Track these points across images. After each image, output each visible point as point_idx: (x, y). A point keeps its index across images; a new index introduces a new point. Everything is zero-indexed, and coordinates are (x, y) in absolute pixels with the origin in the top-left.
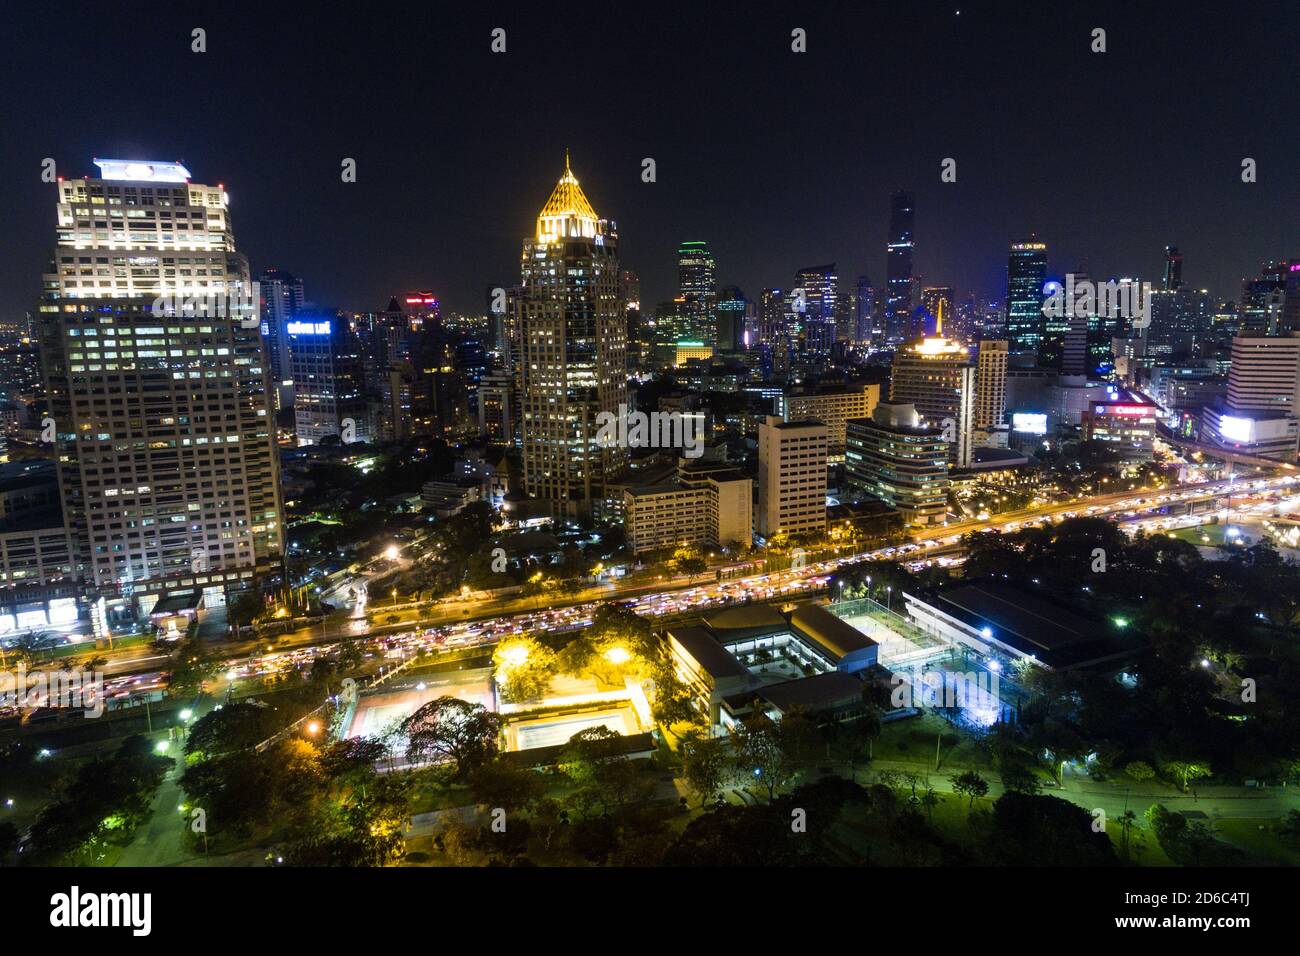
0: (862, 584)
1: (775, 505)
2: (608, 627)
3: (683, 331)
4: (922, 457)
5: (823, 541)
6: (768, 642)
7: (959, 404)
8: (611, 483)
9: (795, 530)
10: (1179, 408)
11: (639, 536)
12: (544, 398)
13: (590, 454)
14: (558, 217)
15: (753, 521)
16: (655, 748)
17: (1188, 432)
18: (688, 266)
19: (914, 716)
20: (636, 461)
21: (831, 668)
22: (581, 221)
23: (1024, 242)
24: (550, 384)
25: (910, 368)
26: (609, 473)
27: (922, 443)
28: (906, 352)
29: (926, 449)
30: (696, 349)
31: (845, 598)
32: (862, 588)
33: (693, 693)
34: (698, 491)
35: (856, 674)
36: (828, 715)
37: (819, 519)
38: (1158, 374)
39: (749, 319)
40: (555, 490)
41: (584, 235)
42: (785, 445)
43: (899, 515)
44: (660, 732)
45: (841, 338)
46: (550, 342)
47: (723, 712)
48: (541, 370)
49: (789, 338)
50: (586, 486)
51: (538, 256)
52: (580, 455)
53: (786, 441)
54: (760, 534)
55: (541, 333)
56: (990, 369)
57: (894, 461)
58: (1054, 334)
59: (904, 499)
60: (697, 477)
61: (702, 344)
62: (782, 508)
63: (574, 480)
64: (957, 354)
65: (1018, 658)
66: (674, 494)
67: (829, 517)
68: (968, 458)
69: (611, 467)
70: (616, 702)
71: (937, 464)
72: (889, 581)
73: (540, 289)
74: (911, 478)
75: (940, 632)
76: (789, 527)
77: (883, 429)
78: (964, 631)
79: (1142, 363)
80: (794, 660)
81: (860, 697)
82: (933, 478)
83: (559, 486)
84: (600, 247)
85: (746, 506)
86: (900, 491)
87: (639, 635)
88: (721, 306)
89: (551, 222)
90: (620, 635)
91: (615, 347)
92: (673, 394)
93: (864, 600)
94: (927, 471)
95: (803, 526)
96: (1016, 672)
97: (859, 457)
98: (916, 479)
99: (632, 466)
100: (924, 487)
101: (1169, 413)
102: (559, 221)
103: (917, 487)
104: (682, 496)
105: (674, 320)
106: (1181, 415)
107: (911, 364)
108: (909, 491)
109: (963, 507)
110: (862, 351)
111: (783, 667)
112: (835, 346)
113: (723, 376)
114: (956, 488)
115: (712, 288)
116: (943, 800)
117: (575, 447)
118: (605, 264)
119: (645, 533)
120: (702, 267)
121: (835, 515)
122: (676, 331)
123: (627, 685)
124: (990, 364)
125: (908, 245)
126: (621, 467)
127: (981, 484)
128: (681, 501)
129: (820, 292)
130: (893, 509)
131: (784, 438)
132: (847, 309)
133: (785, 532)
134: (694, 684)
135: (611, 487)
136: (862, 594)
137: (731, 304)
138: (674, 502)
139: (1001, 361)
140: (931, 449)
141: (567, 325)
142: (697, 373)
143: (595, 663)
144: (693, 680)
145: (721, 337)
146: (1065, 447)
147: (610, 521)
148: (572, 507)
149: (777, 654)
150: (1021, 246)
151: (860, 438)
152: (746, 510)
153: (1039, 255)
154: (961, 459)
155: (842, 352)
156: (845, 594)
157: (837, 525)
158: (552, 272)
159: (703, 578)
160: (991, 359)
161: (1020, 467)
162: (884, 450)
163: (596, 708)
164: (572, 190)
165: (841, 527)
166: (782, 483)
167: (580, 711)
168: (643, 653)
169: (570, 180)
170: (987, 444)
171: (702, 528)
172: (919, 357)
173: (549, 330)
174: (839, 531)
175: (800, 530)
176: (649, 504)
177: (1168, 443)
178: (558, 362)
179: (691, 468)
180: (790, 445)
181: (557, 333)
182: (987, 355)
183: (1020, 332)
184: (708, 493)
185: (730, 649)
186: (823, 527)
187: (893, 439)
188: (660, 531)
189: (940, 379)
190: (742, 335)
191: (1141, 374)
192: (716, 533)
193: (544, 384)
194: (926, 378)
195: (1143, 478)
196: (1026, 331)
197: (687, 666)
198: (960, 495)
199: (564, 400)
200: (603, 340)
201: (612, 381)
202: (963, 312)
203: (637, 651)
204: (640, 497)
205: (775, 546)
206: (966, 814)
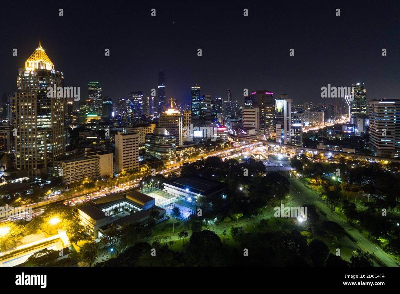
0: (150, 183)
1: (121, 161)
2: (51, 211)
3: (90, 111)
4: (168, 143)
5: (138, 172)
6: (117, 206)
7: (178, 128)
8: (57, 160)
9: (128, 170)
10: (233, 129)
11: (68, 178)
12: (26, 129)
13: (47, 150)
14: (35, 62)
15: (113, 169)
16: (70, 253)
17: (235, 134)
18: (92, 90)
19: (167, 219)
20: (67, 152)
21: (140, 210)
22: (45, 64)
23: (195, 86)
24: (29, 124)
25: (164, 118)
26: (56, 157)
27: (168, 139)
28: (163, 113)
29: (169, 141)
30: (95, 117)
31: (145, 188)
32: (150, 184)
33: (87, 229)
34: (93, 159)
35: (148, 210)
36: (138, 225)
37: (137, 165)
38: (228, 121)
39: (114, 108)
40: (30, 166)
41: (46, 69)
42: (124, 141)
43: (162, 162)
44: (72, 246)
45: (145, 114)
46: (30, 107)
47: (99, 233)
48: (25, 118)
49: (128, 114)
50: (45, 163)
51: (25, 75)
52: (43, 151)
53: (125, 140)
54: (116, 173)
55: (26, 104)
56: (187, 119)
57: (160, 145)
58: (203, 110)
59: (164, 157)
60: (92, 154)
61: (97, 115)
62: (124, 162)
63: (39, 161)
64: (177, 113)
65: (196, 196)
66: (83, 161)
67: (140, 164)
68: (182, 144)
69: (56, 154)
70: (53, 240)
71: (173, 145)
72: (158, 180)
73: (26, 88)
74: (165, 150)
75: (174, 193)
76: (126, 169)
77: (157, 136)
78: (181, 191)
79: (224, 119)
80: (127, 210)
81: (149, 216)
82: (172, 149)
83: (32, 164)
84: (53, 74)
85: (111, 162)
86: (162, 154)
87: (65, 211)
88: (104, 103)
89: (32, 63)
90: (56, 213)
91: (59, 110)
92: (85, 131)
93: (151, 188)
94: (170, 147)
95: (131, 168)
96: (196, 199)
97: (149, 145)
98: (167, 150)
99: (66, 154)
100: (169, 152)
101: (231, 130)
102: (35, 63)
103: (167, 152)
104: (86, 161)
105: (86, 108)
106: (233, 131)
107: (164, 117)
108: (165, 154)
109: (181, 158)
110: (151, 118)
111: (123, 213)
112: (143, 116)
113: (105, 125)
114: (179, 153)
115: (101, 97)
116: (175, 242)
117: (40, 147)
118: (56, 80)
119: (70, 177)
120: (97, 91)
121: (142, 164)
122: (87, 111)
123: (58, 233)
124: (187, 117)
125: (164, 86)
126: (61, 155)
127: (186, 152)
128: (85, 163)
129: (138, 99)
130: (160, 160)
131: (124, 139)
132: (146, 105)
133: (125, 171)
134: (88, 226)
135: (56, 162)
136: (150, 186)
137: (107, 103)
138: (83, 164)
139: (189, 116)
140: (171, 140)
141: (38, 101)
142: (94, 125)
143: (44, 226)
144: (88, 224)
145: (104, 113)
146: (207, 140)
147: (56, 175)
148: (38, 171)
149: (121, 210)
150: (194, 87)
151: (150, 139)
152: (111, 164)
153: (198, 90)
154: (180, 145)
155: (145, 118)
156: (145, 186)
157: (143, 167)
158: (32, 81)
159: (94, 190)
160: (187, 116)
161: (196, 146)
162: (157, 142)
163: (44, 245)
164: (41, 53)
165: (144, 167)
166: (123, 154)
167: (35, 248)
168: (66, 218)
169: (41, 49)
170: (187, 141)
171: (94, 173)
172: (167, 115)
173: (30, 103)
174: (143, 168)
175: (130, 169)
176: (72, 166)
177: (231, 138)
178: (33, 115)
179: (90, 151)
180: (126, 141)
181: (33, 104)
182: (186, 115)
183: (195, 111)
184: (96, 160)
185: (104, 210)
186: (138, 167)
187: (159, 138)
188: (77, 175)
189: (173, 121)
190: (111, 113)
191: (224, 121)
192: (99, 173)
193: (27, 124)
194: (169, 121)
195: (226, 146)
196: (197, 111)
197: (85, 219)
198: (180, 155)
199: (36, 130)
200: (54, 107)
201: (58, 122)
202: (180, 106)
203: (64, 218)
204: (68, 163)
205: (121, 176)
206: (182, 245)
